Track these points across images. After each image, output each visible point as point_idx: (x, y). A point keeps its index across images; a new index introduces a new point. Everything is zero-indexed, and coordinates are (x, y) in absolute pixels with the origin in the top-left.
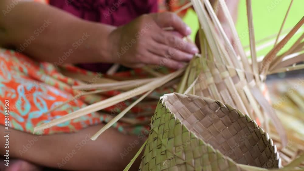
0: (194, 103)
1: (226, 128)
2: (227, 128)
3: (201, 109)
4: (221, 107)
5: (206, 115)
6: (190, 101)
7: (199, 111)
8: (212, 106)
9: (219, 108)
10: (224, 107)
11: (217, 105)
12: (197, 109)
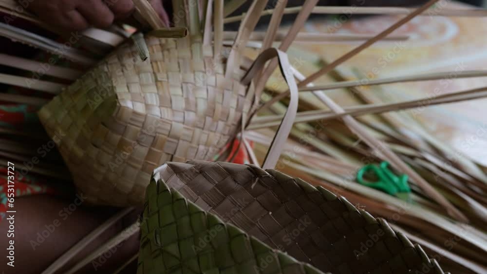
0: (205, 176)
1: (268, 213)
2: (270, 213)
3: (217, 186)
4: (261, 177)
5: (226, 196)
6: (196, 174)
7: (215, 189)
8: (241, 178)
9: (257, 179)
10: (269, 177)
11: (251, 174)
12: (210, 186)
